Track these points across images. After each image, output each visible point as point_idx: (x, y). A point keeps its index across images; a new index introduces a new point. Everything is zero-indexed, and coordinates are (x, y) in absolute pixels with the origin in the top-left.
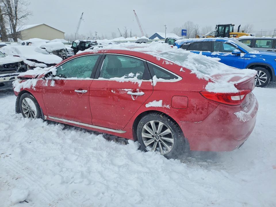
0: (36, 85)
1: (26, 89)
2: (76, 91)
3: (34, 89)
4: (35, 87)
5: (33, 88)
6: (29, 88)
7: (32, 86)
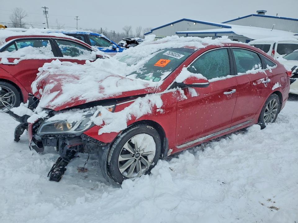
0: (164, 104)
1: (145, 116)
2: (225, 93)
3: (162, 110)
4: (162, 108)
5: (158, 110)
6: (150, 112)
7: (155, 108)
